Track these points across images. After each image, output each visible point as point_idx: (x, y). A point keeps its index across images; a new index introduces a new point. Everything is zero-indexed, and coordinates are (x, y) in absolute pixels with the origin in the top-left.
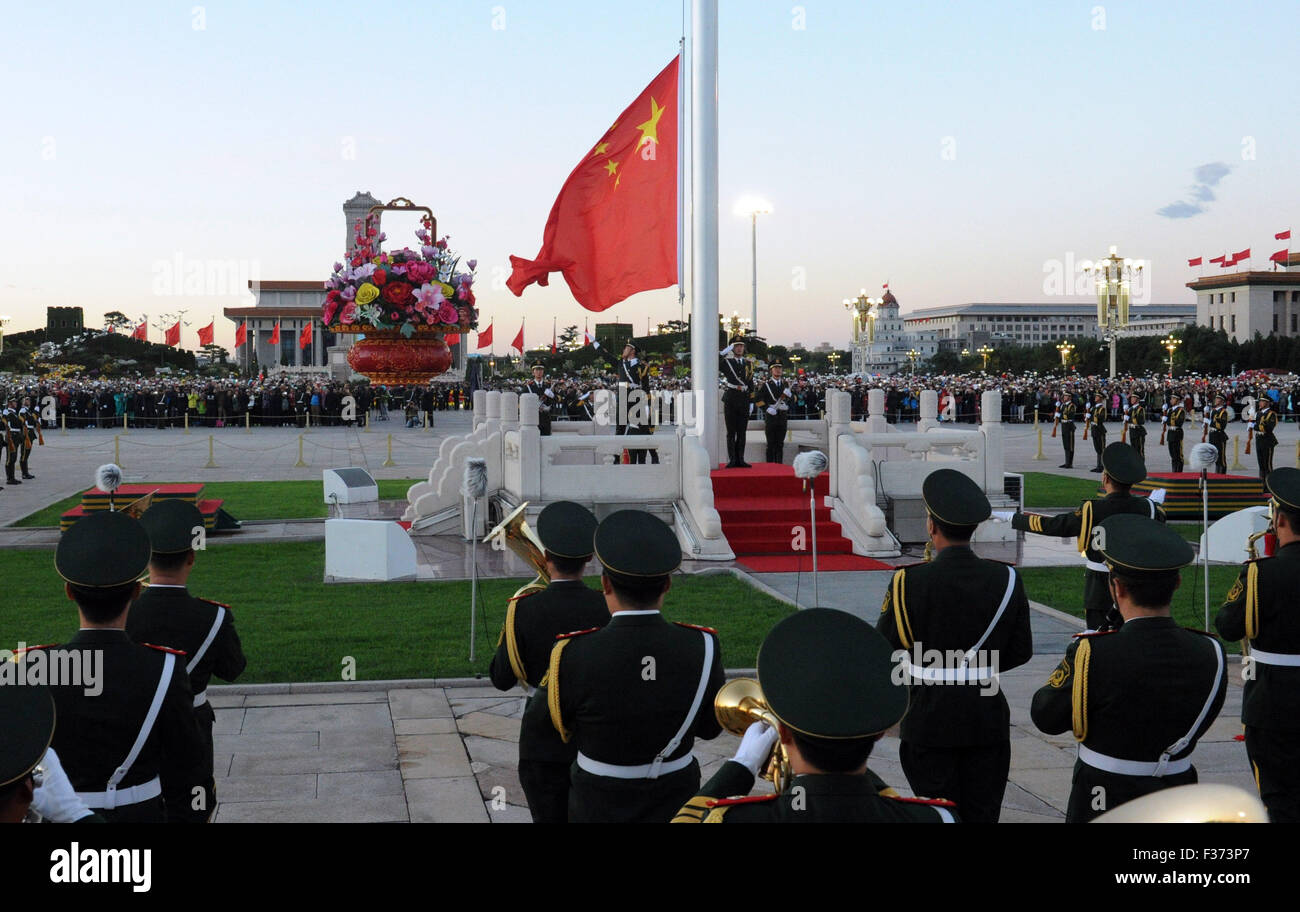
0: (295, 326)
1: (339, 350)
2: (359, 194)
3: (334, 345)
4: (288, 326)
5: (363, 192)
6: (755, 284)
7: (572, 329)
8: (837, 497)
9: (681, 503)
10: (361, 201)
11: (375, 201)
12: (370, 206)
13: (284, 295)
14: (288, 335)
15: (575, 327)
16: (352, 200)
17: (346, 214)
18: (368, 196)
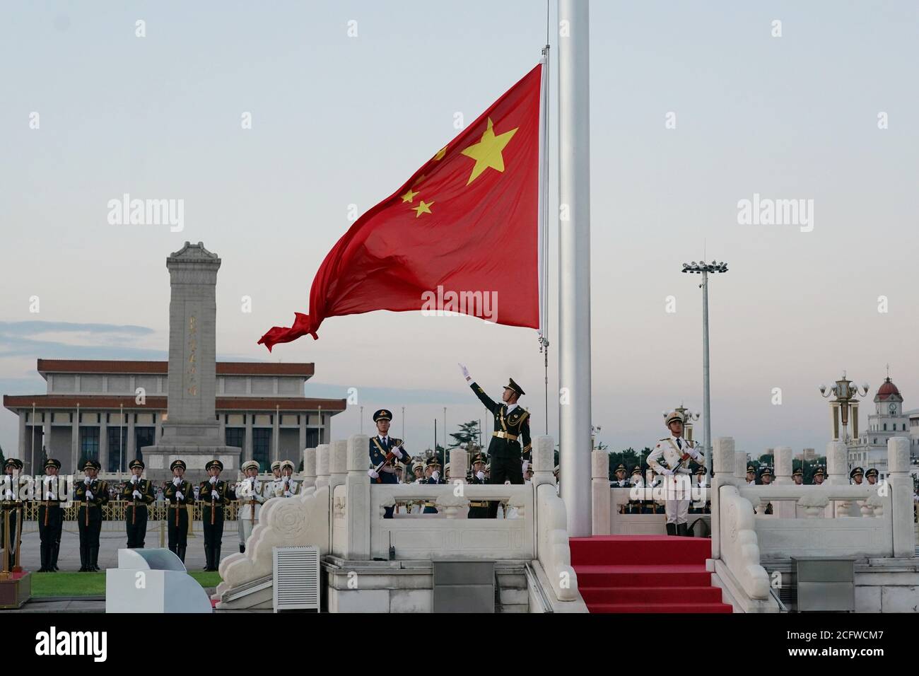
0: (99, 421)
1: (158, 452)
2: (188, 244)
3: (151, 444)
4: (90, 421)
5: (194, 242)
6: (707, 366)
7: (469, 426)
8: (720, 558)
9: (535, 563)
10: (190, 255)
11: (209, 255)
12: (203, 262)
13: (84, 379)
14: (89, 433)
15: (474, 423)
16: (179, 253)
17: (171, 270)
18: (199, 247)
